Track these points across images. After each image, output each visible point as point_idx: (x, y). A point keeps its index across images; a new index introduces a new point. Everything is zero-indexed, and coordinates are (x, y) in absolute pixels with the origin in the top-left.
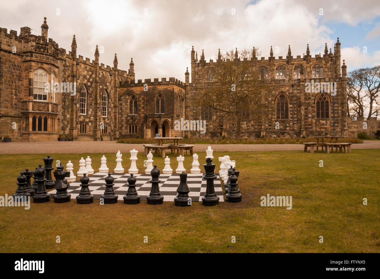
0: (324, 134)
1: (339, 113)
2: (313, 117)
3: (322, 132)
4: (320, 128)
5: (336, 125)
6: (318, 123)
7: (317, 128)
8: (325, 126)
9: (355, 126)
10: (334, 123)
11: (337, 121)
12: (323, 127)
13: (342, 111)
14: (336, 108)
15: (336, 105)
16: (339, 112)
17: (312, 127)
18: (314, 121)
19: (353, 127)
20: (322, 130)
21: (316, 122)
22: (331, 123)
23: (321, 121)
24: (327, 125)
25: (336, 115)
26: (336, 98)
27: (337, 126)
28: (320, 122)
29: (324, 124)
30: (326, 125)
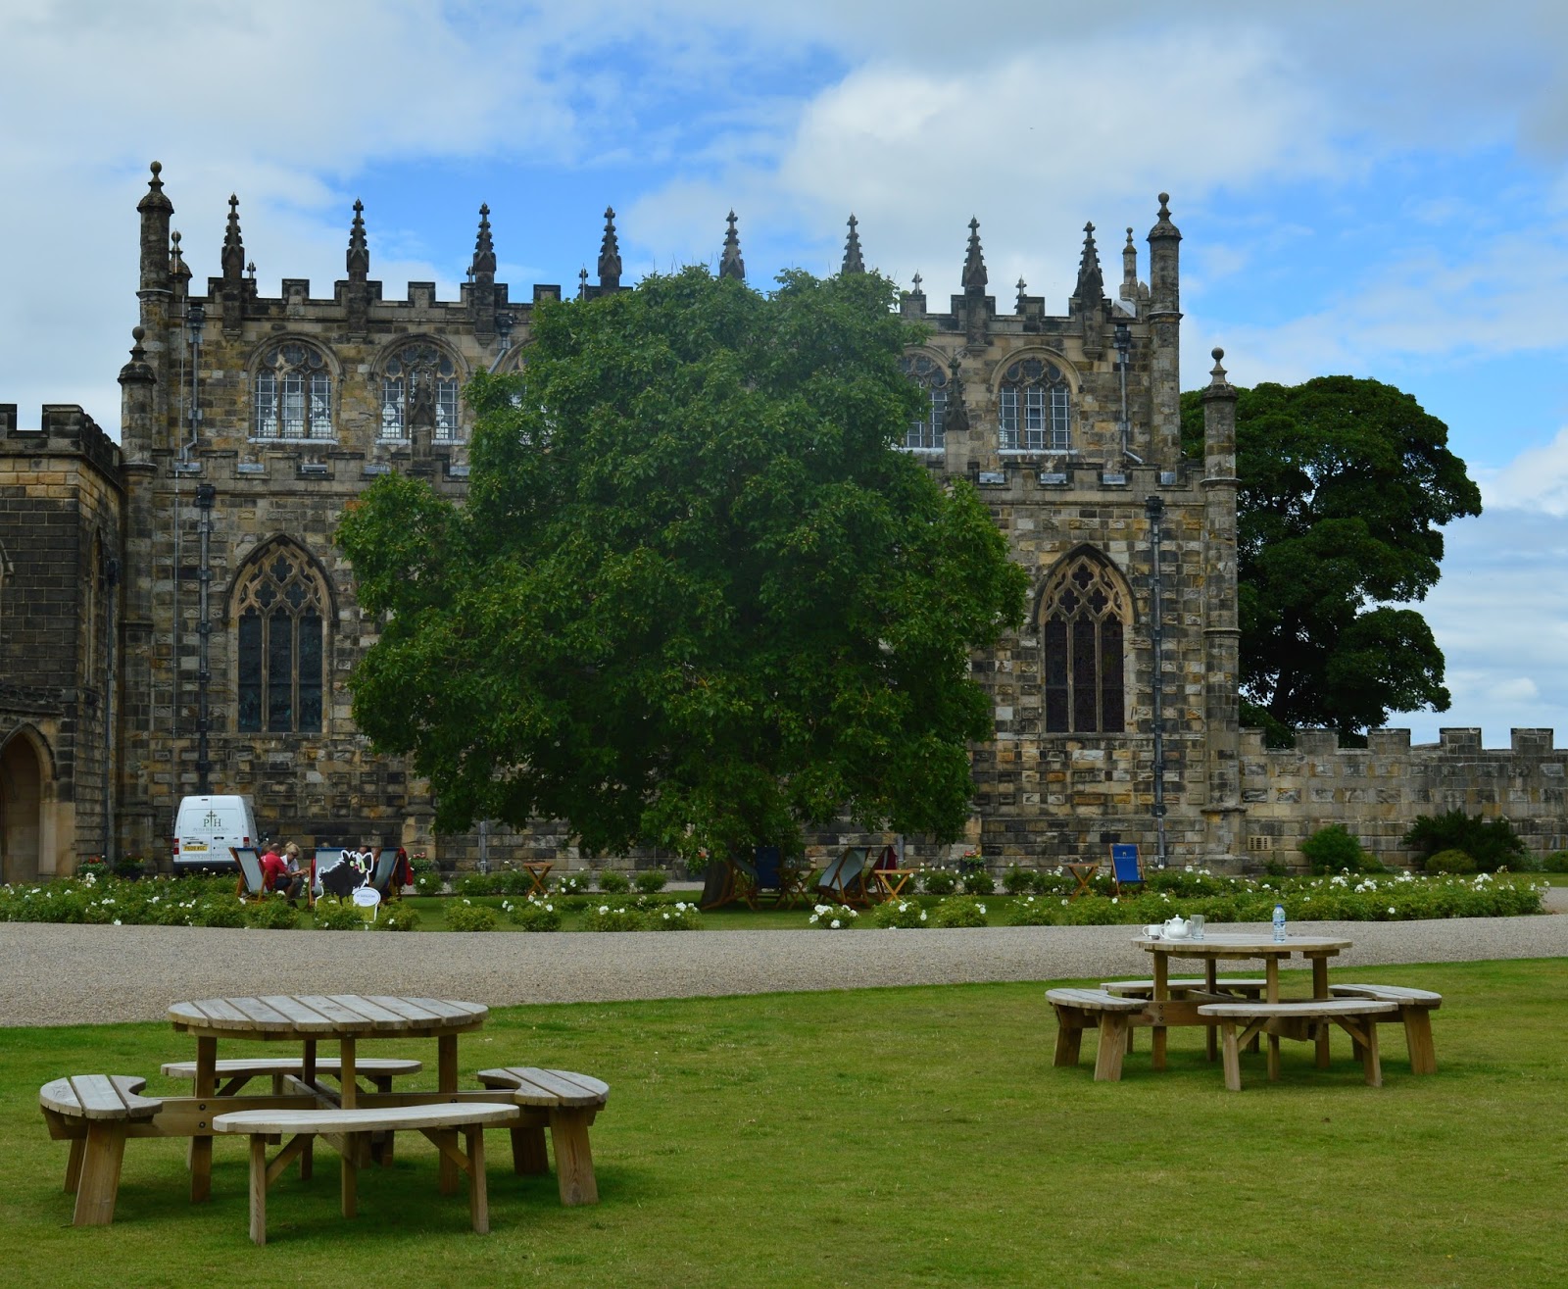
0: (1094, 838)
1: (1185, 699)
2: (1023, 725)
3: (1084, 825)
4: (1069, 799)
5: (1170, 776)
6: (1057, 766)
7: (1051, 799)
8: (1102, 788)
9: (1287, 783)
10: (1160, 767)
11: (1175, 755)
12: (1088, 788)
13: (1210, 688)
14: (1168, 667)
15: (1169, 645)
16: (1190, 689)
17: (1020, 790)
18: (1030, 751)
19: (1273, 795)
20: (1083, 811)
21: (1043, 755)
22: (1139, 765)
23: (1077, 753)
24: (1116, 775)
25: (1170, 713)
26: (1171, 601)
27: (1178, 787)
28: (1068, 755)
29: (1091, 770)
30: (1109, 776)
